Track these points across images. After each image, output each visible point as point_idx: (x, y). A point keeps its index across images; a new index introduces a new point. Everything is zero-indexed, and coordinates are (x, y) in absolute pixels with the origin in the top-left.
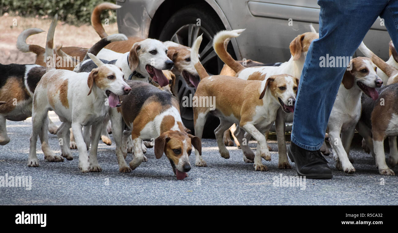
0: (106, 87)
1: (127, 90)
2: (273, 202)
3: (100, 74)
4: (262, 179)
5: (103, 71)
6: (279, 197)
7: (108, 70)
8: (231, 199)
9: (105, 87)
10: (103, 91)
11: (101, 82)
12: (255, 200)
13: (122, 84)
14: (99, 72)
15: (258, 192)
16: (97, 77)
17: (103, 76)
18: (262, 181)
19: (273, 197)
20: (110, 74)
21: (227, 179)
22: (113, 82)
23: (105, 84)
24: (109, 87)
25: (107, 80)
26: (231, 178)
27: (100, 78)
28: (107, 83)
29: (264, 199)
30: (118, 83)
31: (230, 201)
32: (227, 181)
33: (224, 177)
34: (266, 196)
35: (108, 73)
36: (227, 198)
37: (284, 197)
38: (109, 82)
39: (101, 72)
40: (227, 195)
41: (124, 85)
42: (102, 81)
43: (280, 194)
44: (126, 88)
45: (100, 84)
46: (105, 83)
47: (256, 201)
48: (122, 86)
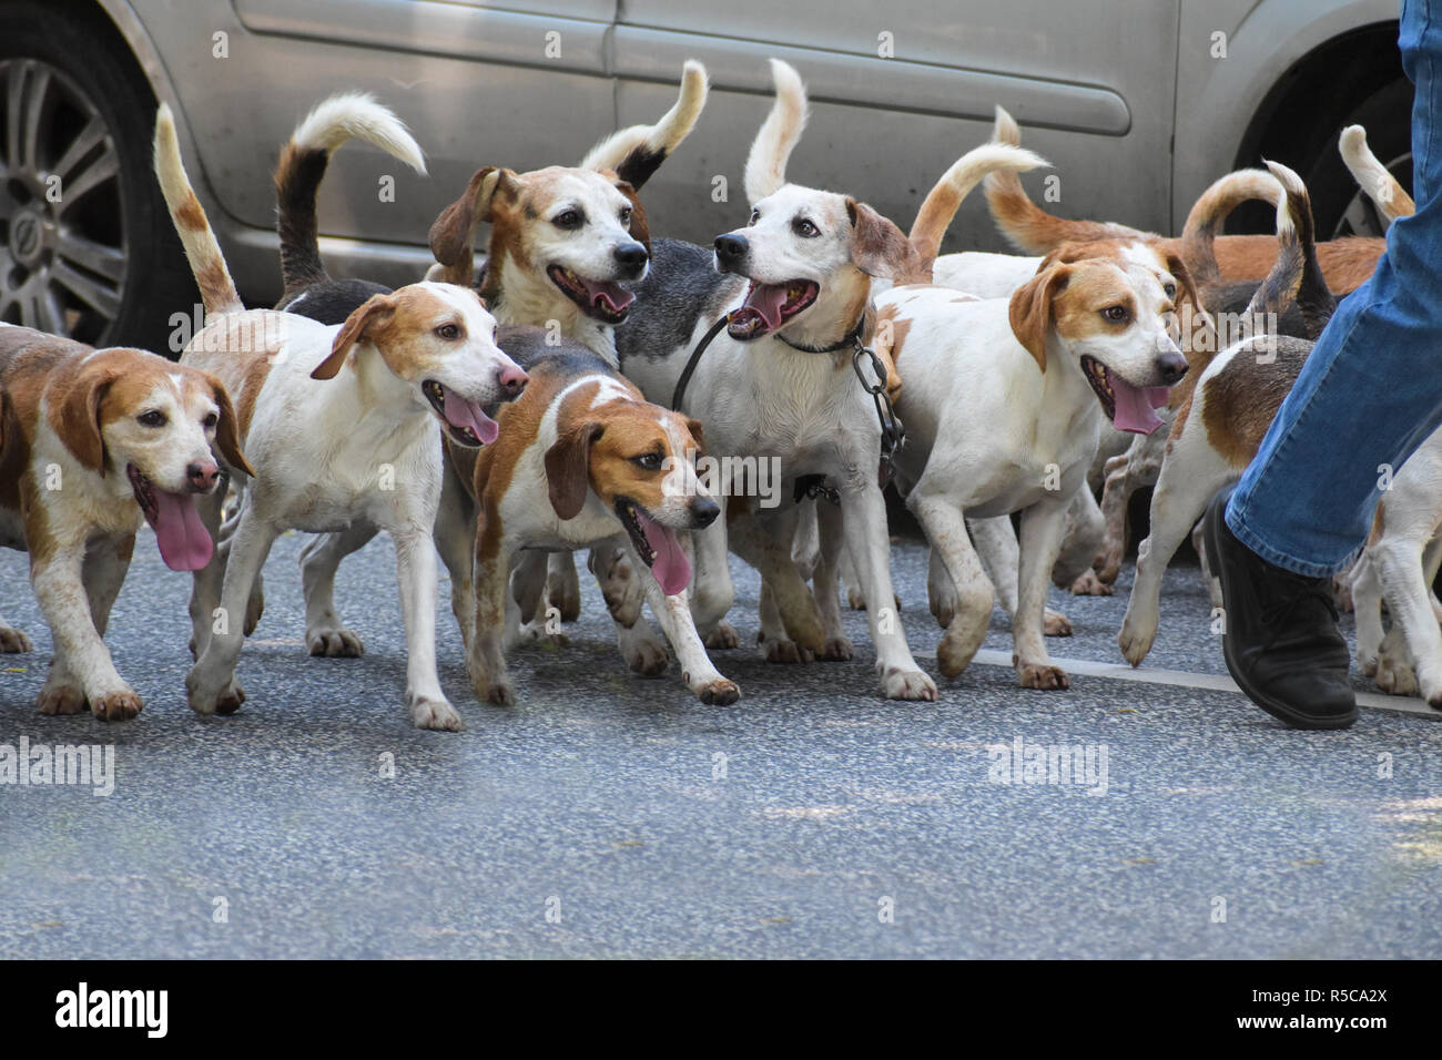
0: (424, 368)
1: (512, 382)
2: (323, 707)
3: (401, 318)
4: (286, 626)
5: (416, 309)
6: (343, 688)
7: (437, 304)
8: (170, 697)
9: (420, 368)
10: (411, 385)
11: (406, 350)
12: (257, 698)
13: (494, 359)
14: (398, 310)
15: (267, 670)
16: (388, 328)
17: (415, 328)
18: (286, 631)
19: (325, 690)
20: (442, 319)
21: (157, 625)
22: (454, 348)
23: (420, 358)
24: (439, 368)
25: (431, 340)
26: (171, 621)
27: (402, 334)
28: (429, 351)
29: (290, 696)
30: (478, 355)
31: (165, 706)
32: (156, 632)
33: (146, 618)
34: (298, 686)
35: (436, 314)
36: (155, 694)
37: (362, 688)
38: (440, 349)
39: (406, 311)
40: (155, 682)
41: (500, 364)
42: (408, 345)
43: (349, 676)
44: (510, 375)
45: (400, 356)
46: (421, 353)
47: (263, 704)
48: (493, 365)
